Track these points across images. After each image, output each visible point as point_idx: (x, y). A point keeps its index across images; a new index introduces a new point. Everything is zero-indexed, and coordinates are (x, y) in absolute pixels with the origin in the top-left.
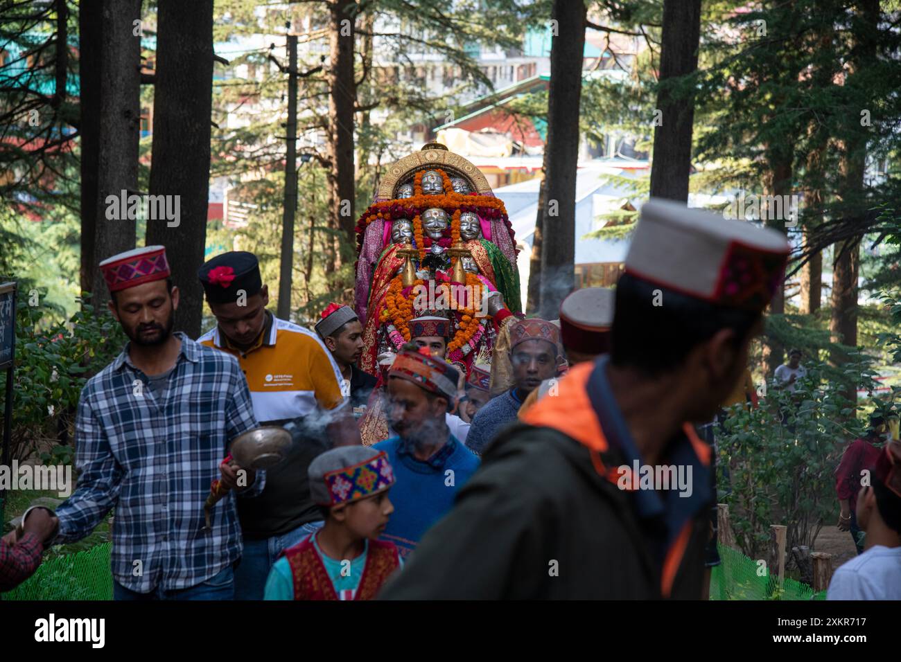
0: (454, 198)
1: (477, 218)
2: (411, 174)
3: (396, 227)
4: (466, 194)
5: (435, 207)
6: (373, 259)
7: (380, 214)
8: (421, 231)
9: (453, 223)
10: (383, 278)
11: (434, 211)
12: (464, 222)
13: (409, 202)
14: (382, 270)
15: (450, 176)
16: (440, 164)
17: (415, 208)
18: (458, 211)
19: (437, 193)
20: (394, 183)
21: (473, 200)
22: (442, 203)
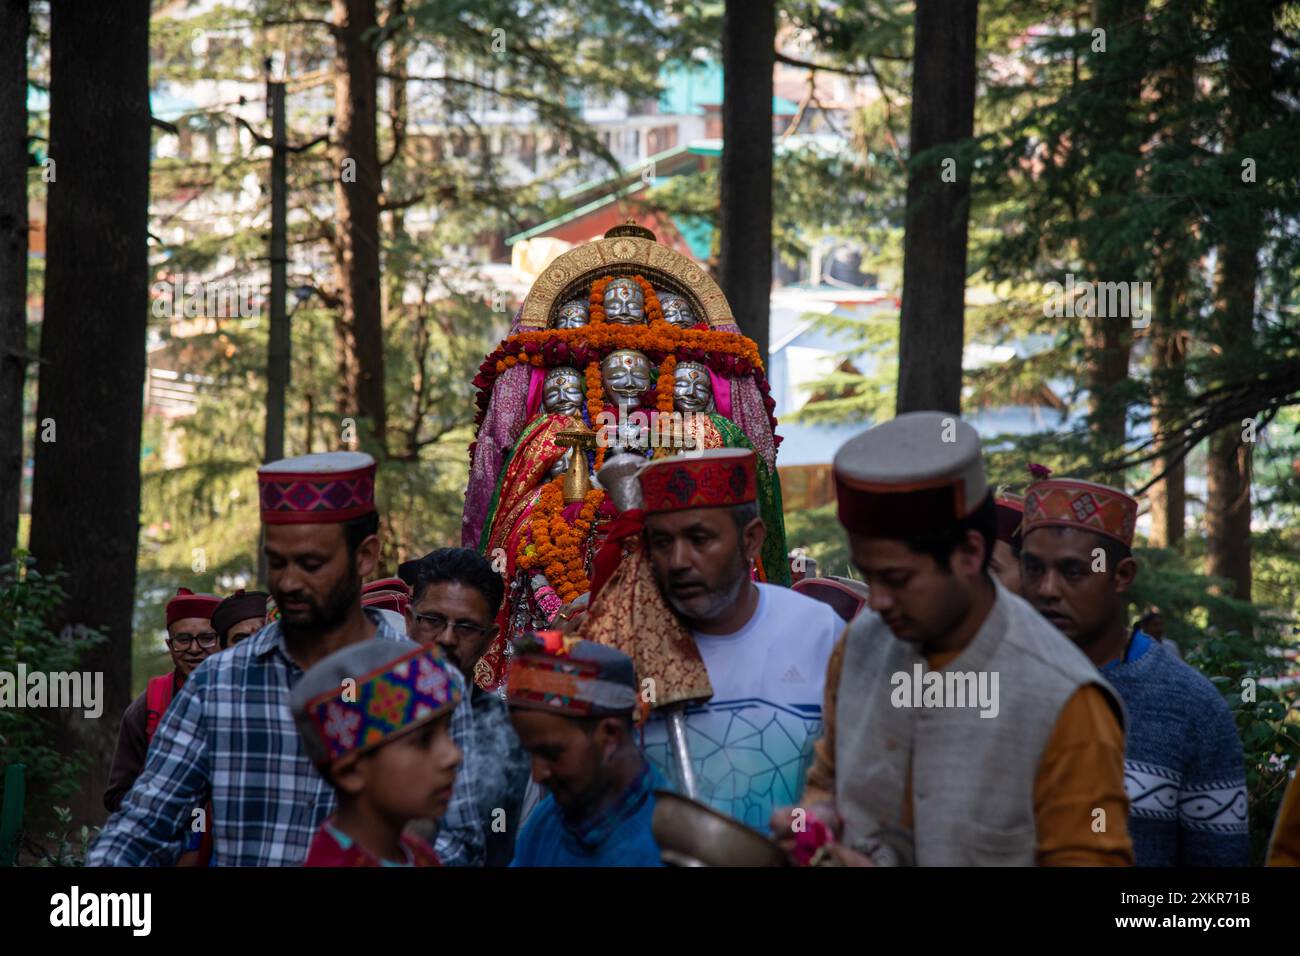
0: (663, 332)
1: (706, 372)
2: (585, 282)
3: (552, 383)
4: (687, 326)
5: (628, 348)
6: (506, 442)
7: (523, 356)
8: (600, 392)
9: (660, 380)
10: (524, 478)
11: (625, 356)
12: (681, 380)
13: (581, 336)
14: (523, 464)
15: (657, 289)
16: (640, 266)
17: (590, 347)
18: (671, 358)
19: (632, 322)
20: (552, 298)
21: (699, 339)
22: (642, 340)
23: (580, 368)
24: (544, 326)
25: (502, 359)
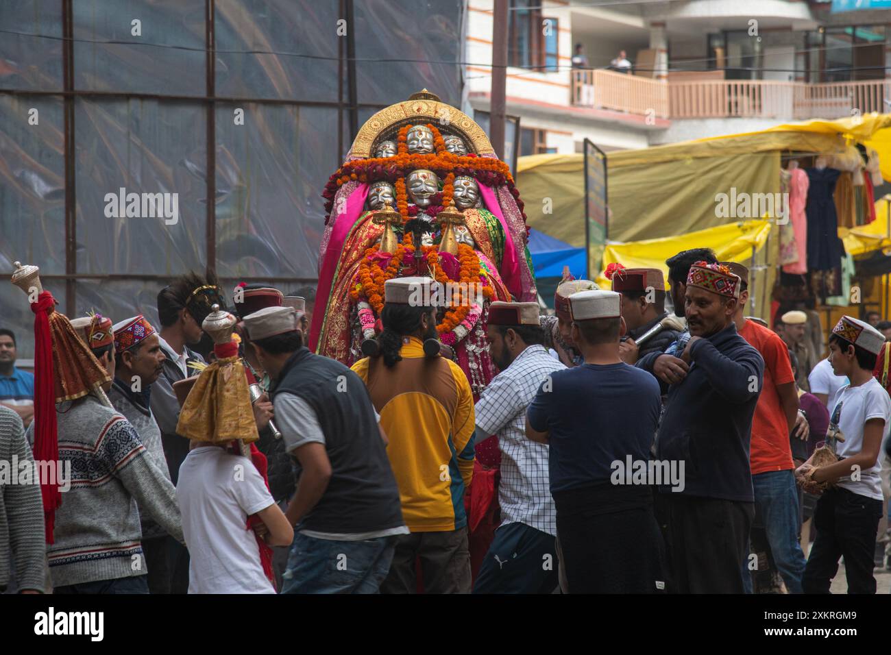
0: (446, 158)
1: (475, 183)
2: (394, 129)
3: (374, 191)
4: (462, 155)
5: (423, 168)
7: (353, 175)
8: (405, 197)
9: (445, 188)
10: (357, 249)
11: (421, 173)
12: (458, 187)
13: (390, 161)
14: (355, 240)
15: (443, 133)
16: (430, 118)
17: (398, 169)
18: (451, 174)
19: (426, 152)
20: (373, 139)
21: (470, 163)
22: (432, 163)
23: (392, 181)
24: (367, 156)
25: (340, 178)
